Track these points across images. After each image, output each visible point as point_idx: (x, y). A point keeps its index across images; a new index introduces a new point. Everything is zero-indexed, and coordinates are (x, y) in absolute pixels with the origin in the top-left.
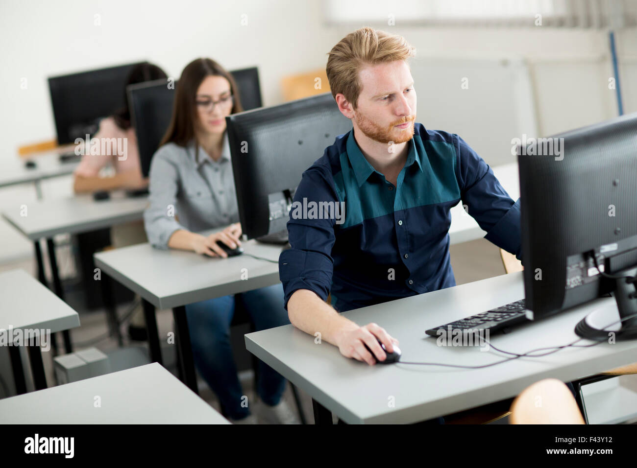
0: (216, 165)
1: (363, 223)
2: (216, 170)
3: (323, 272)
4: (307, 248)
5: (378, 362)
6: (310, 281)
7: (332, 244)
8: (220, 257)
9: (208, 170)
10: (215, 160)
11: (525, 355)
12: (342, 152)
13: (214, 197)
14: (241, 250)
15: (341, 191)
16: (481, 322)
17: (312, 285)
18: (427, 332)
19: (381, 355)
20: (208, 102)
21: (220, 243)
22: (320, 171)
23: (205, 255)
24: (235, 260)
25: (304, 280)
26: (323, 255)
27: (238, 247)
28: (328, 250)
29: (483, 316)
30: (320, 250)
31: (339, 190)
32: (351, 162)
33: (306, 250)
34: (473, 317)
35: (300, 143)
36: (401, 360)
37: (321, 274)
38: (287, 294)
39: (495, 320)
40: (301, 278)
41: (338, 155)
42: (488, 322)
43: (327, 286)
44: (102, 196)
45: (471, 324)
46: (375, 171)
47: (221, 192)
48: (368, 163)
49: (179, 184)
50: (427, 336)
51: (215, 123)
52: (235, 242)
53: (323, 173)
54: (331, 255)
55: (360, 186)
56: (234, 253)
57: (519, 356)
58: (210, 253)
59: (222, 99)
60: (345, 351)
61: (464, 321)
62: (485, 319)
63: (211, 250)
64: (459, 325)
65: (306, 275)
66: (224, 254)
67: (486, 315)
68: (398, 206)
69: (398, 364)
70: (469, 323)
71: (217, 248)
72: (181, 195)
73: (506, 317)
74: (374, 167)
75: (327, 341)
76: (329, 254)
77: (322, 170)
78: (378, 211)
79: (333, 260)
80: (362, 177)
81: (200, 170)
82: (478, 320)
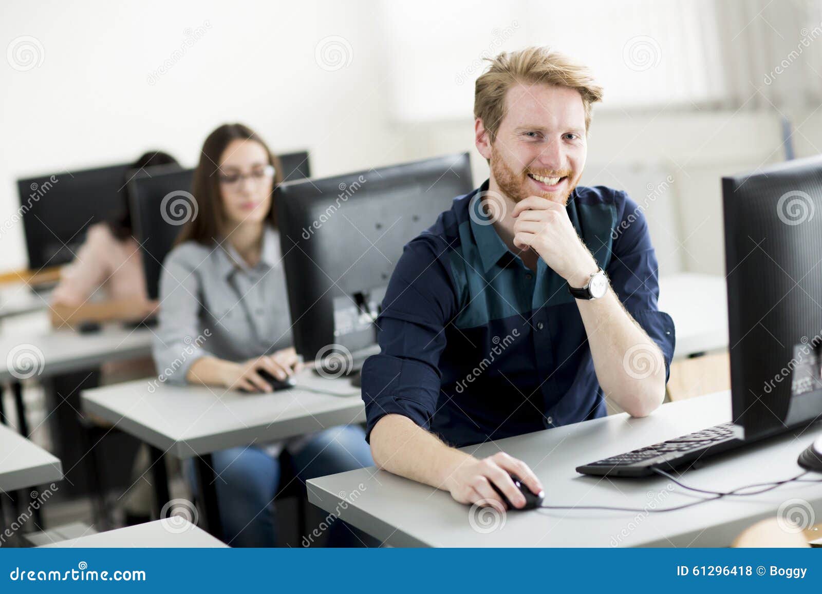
0: (253, 273)
1: (488, 326)
2: (252, 280)
3: (426, 390)
4: (404, 355)
5: (510, 508)
6: (406, 403)
7: (441, 351)
8: (261, 391)
9: (242, 281)
10: (252, 266)
11: (731, 494)
12: (462, 222)
13: (249, 319)
14: (292, 381)
15: (460, 273)
16: (658, 453)
17: (408, 408)
18: (579, 470)
19: (518, 498)
20: (236, 176)
21: (262, 373)
22: (430, 242)
23: (241, 391)
24: (283, 396)
25: (397, 400)
26: (428, 367)
27: (288, 377)
28: (434, 358)
29: (659, 447)
30: (422, 358)
31: (457, 273)
32: (475, 236)
33: (404, 358)
34: (645, 449)
35: (379, 227)
36: (544, 504)
37: (423, 393)
38: (371, 419)
39: (679, 450)
40: (392, 397)
41: (457, 225)
42: (668, 454)
43: (430, 411)
44: (90, 328)
45: (644, 456)
46: (510, 251)
47: (260, 312)
48: (499, 237)
49: (201, 296)
50: (579, 475)
51: (247, 206)
52: (284, 370)
53: (434, 247)
54: (440, 365)
55: (486, 271)
56: (280, 386)
57: (722, 495)
58: (247, 386)
59: (257, 173)
60: (460, 494)
61: (632, 454)
62: (664, 449)
63: (250, 382)
64: (626, 458)
65: (401, 394)
66: (267, 387)
67: (663, 445)
68: (537, 302)
69: (540, 510)
70: (641, 455)
71: (258, 380)
72: (204, 316)
73: (695, 446)
74: (507, 245)
75: (430, 483)
76: (436, 364)
77: (432, 242)
78: (509, 307)
79: (441, 374)
80: (490, 258)
81: (231, 280)
82: (654, 452)
